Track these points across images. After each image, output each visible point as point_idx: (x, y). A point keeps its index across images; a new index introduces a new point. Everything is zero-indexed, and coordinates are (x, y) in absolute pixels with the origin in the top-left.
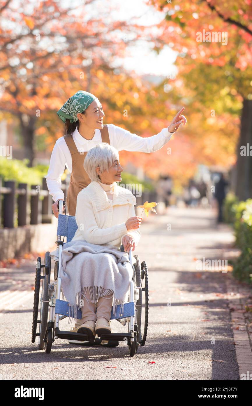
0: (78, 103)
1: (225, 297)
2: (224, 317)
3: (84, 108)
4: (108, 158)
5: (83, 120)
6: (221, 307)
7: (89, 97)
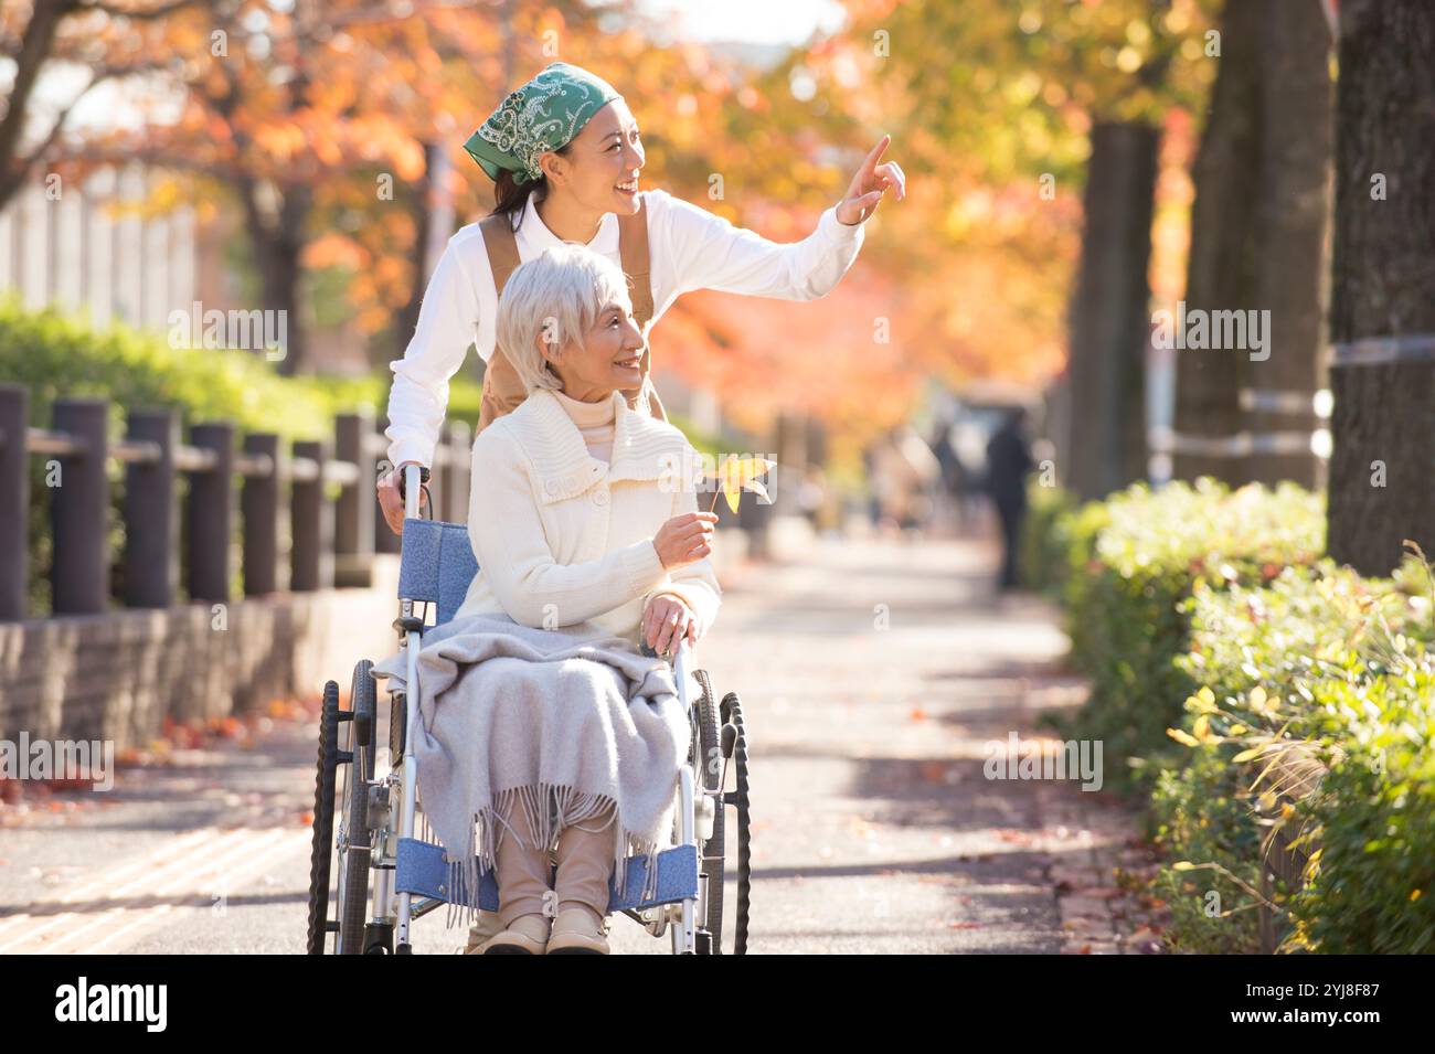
0: (545, 115)
1: (1037, 842)
2: (1032, 914)
3: (566, 131)
4: (579, 297)
5: (563, 177)
6: (1022, 878)
7: (588, 93)
